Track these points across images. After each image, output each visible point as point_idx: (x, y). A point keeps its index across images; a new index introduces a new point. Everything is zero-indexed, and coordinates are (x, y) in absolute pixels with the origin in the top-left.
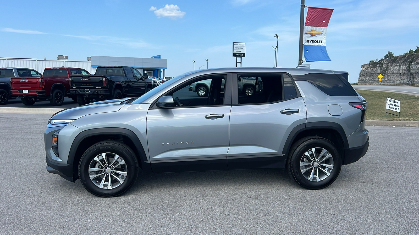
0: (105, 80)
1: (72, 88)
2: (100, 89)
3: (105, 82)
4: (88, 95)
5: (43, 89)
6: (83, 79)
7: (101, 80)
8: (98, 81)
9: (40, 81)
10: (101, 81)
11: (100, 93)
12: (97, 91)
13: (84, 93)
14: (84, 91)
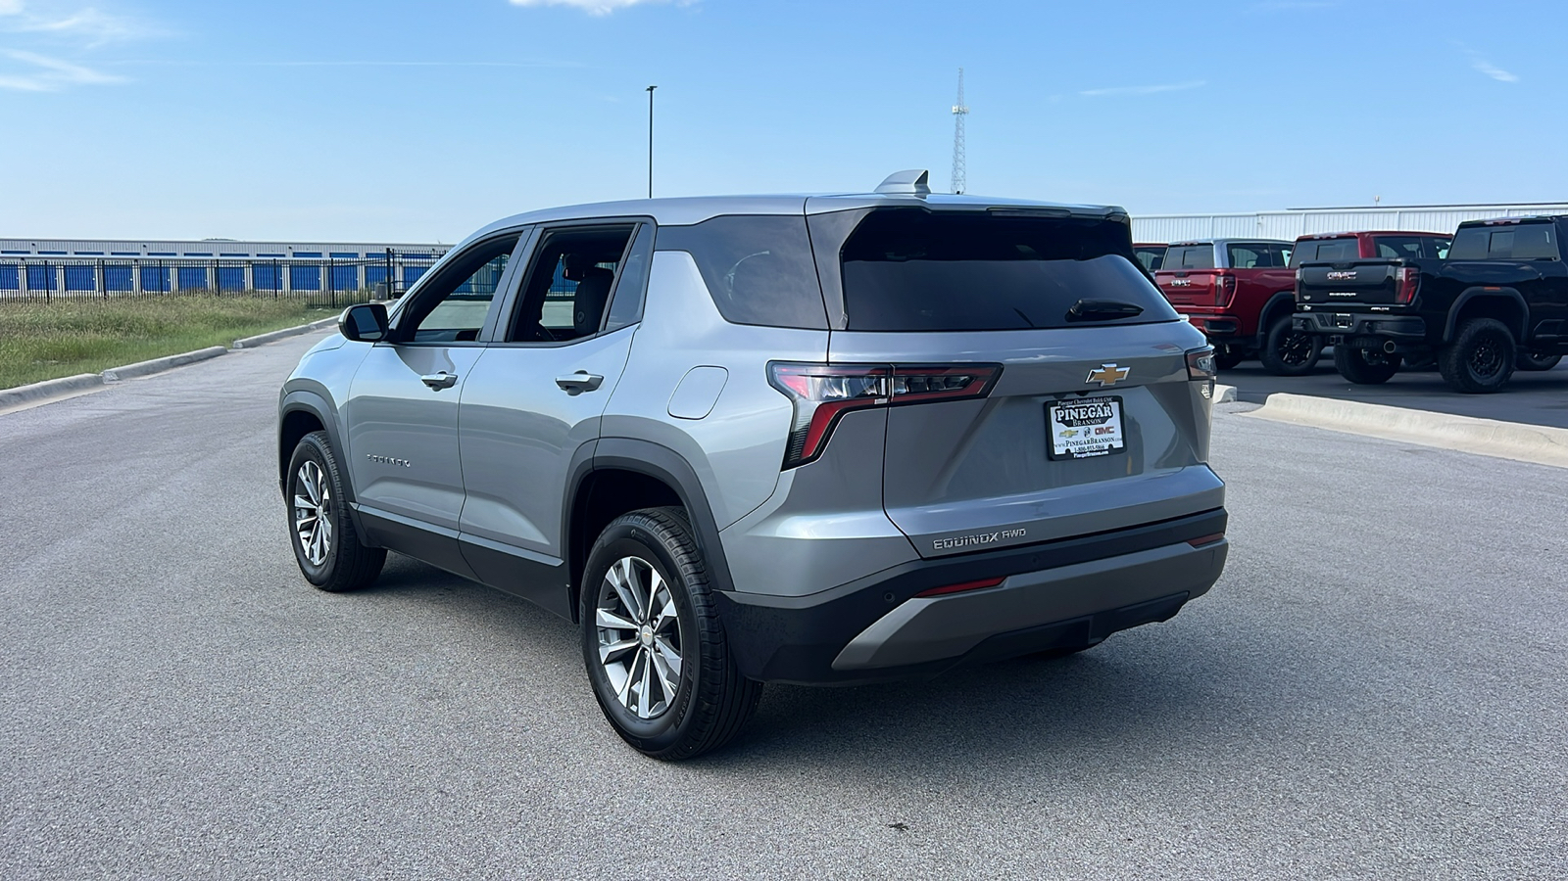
0: (1404, 279)
1: (1302, 311)
2: (1385, 312)
3: (1403, 289)
4: (1342, 337)
5: (1226, 313)
6: (1335, 274)
7: (1391, 277)
8: (1382, 280)
9: (1220, 282)
10: (1391, 282)
11: (1379, 330)
12: (1371, 322)
13: (1334, 328)
14: (1334, 322)
